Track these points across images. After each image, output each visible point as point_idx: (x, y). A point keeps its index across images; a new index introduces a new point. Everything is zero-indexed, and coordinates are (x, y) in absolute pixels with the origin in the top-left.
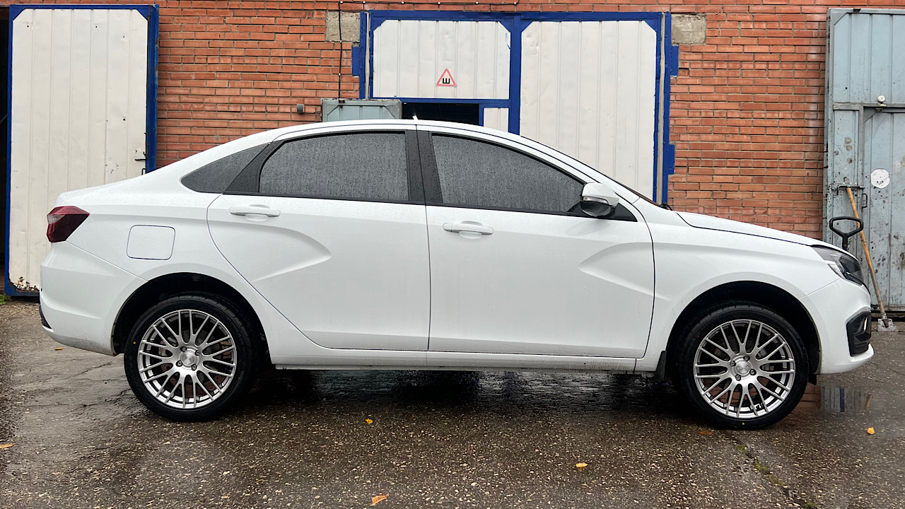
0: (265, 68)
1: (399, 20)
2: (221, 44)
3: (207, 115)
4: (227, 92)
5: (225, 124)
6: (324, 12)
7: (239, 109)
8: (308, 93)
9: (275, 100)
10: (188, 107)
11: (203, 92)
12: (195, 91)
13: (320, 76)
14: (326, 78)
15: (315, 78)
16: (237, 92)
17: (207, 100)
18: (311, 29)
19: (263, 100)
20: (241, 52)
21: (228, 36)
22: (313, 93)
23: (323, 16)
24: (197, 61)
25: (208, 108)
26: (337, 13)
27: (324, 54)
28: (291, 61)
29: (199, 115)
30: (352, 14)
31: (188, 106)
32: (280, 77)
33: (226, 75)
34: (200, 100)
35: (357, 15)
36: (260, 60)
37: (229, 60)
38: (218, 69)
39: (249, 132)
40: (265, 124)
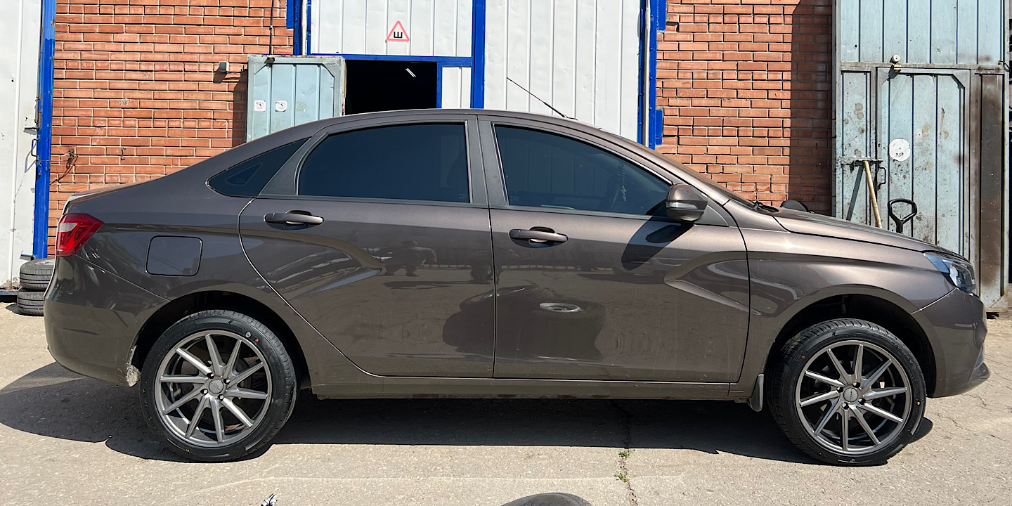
0: (184, 20)
3: (112, 75)
4: (137, 47)
5: (135, 85)
7: (151, 68)
8: (233, 49)
9: (195, 57)
10: (91, 65)
11: (108, 47)
12: (99, 46)
13: (249, 29)
14: (253, 30)
15: (243, 32)
16: (150, 47)
17: (113, 57)
19: (180, 57)
22: (240, 49)
24: (102, 11)
25: (114, 67)
27: (253, 4)
28: (216, 11)
29: (104, 75)
32: (201, 30)
33: (137, 28)
34: (105, 57)
36: (177, 10)
37: (141, 10)
38: (127, 20)
39: (163, 95)
40: (182, 86)
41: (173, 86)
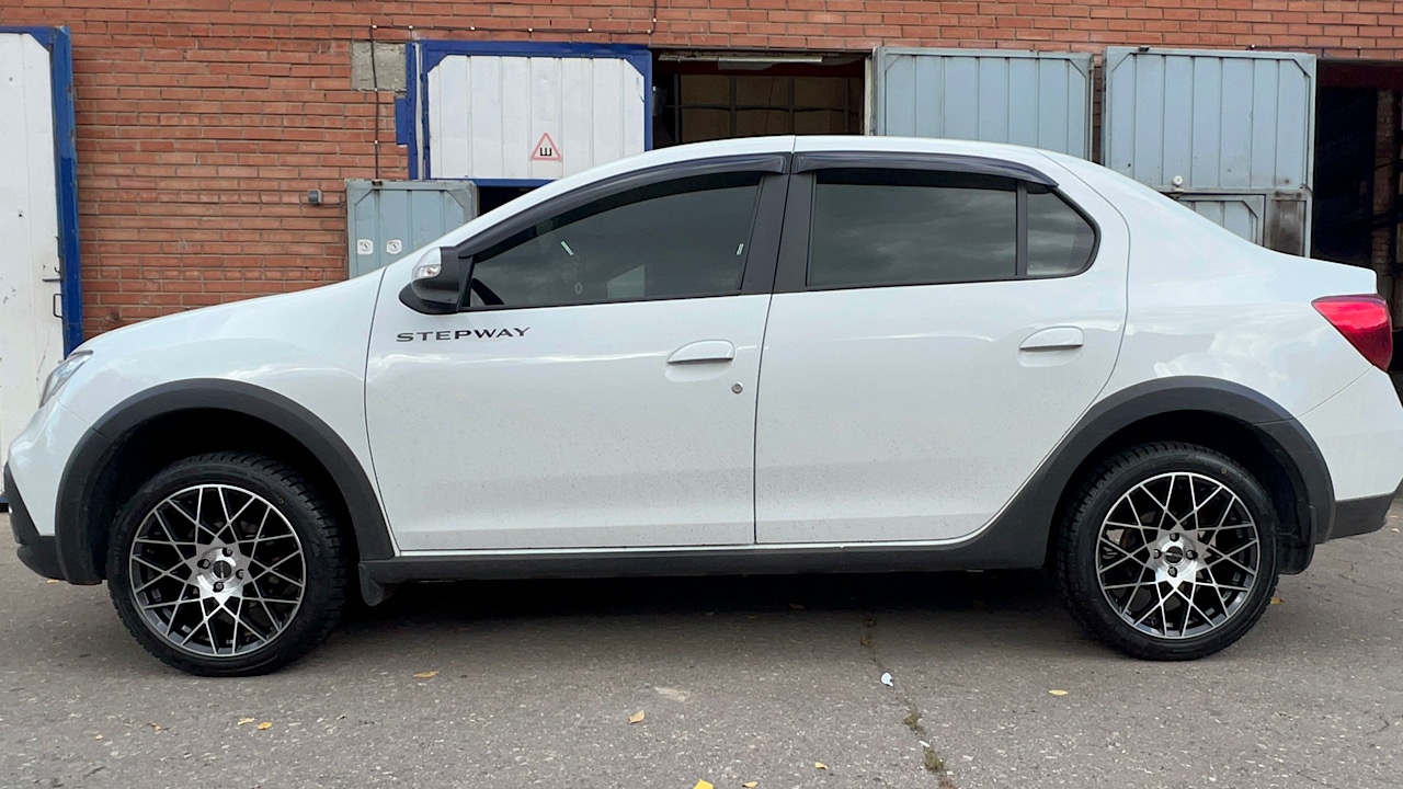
0: (255, 133)
1: (469, 56)
2: (181, 93)
3: (163, 209)
4: (195, 171)
5: (195, 224)
6: (347, 43)
7: (216, 199)
8: (326, 173)
9: (275, 185)
11: (155, 171)
12: (142, 170)
13: (344, 145)
14: (353, 147)
15: (338, 150)
16: (211, 171)
17: (163, 185)
18: (326, 70)
19: (255, 184)
20: (215, 107)
21: (191, 80)
22: (335, 173)
23: (346, 49)
24: (142, 121)
25: (165, 198)
26: (368, 45)
27: (349, 110)
28: (298, 121)
29: (151, 209)
30: (392, 46)
31: (132, 195)
32: (280, 147)
33: (192, 145)
34: (152, 185)
35: (399, 49)
36: (246, 120)
37: (195, 121)
38: (178, 134)
39: (234, 236)
40: (259, 223)
41: (247, 223)
